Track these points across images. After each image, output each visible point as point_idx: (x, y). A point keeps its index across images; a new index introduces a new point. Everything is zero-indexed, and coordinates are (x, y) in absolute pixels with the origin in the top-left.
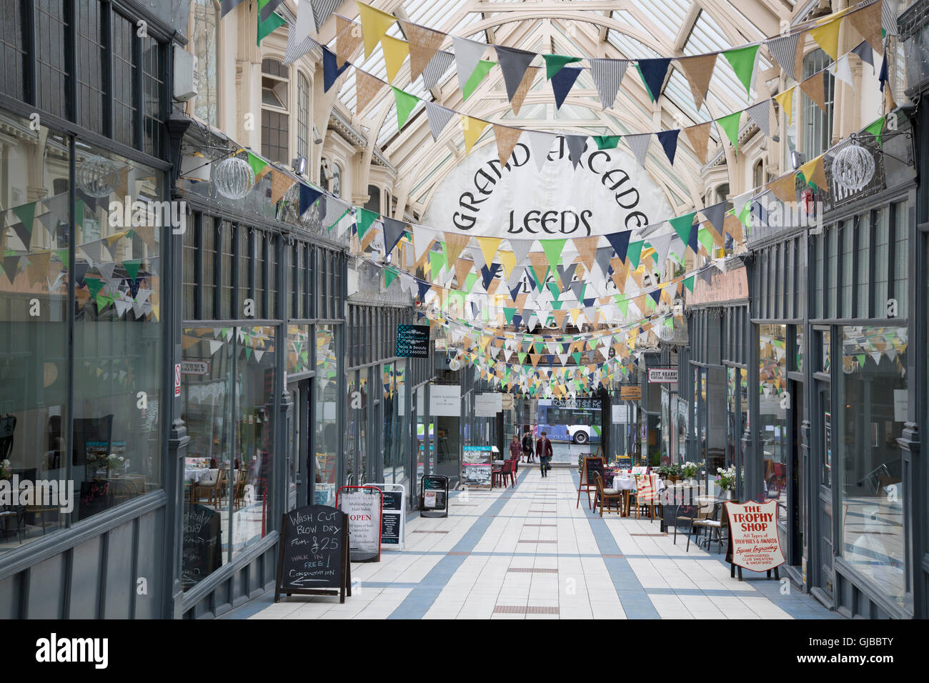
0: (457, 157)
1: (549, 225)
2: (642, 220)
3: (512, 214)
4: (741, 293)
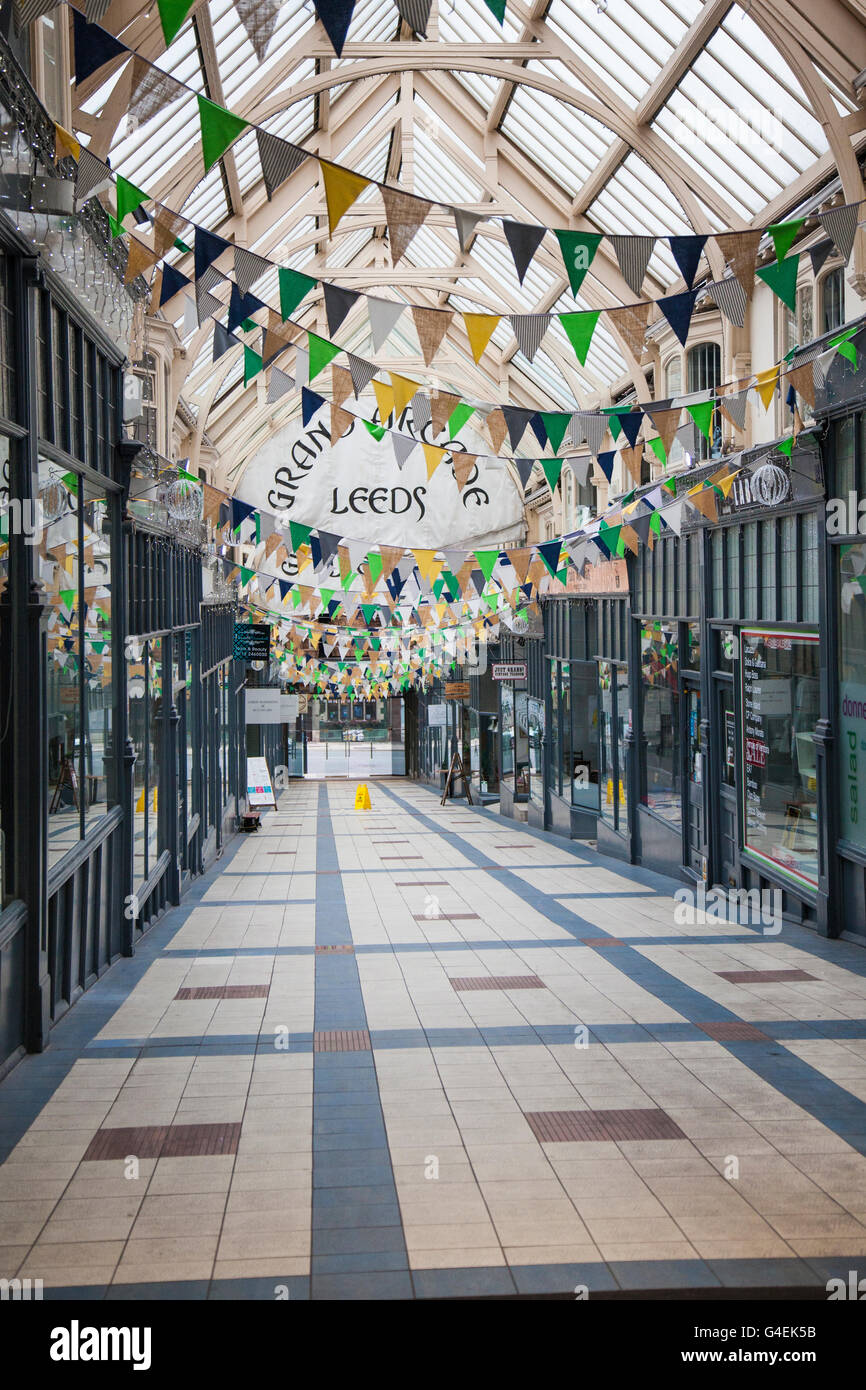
0: (271, 426)
1: (378, 504)
2: (482, 497)
3: (335, 491)
4: (618, 586)
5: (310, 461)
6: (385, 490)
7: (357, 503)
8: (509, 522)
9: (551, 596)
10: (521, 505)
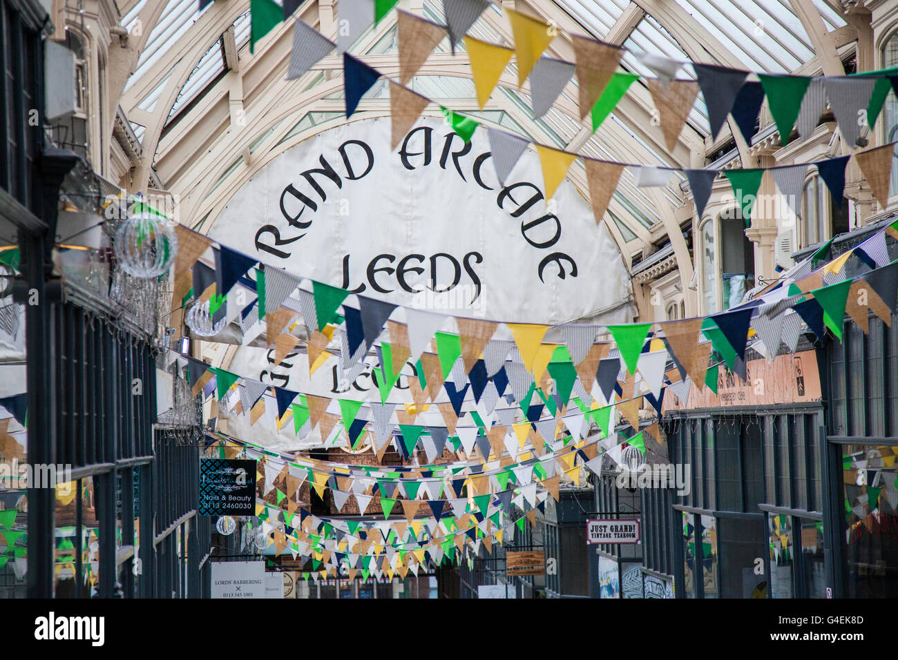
0: (248, 164)
1: (409, 278)
2: (568, 267)
3: (346, 260)
4: (802, 393)
5: (308, 215)
6: (421, 258)
7: (378, 277)
8: (609, 303)
9: (683, 413)
10: (625, 277)
